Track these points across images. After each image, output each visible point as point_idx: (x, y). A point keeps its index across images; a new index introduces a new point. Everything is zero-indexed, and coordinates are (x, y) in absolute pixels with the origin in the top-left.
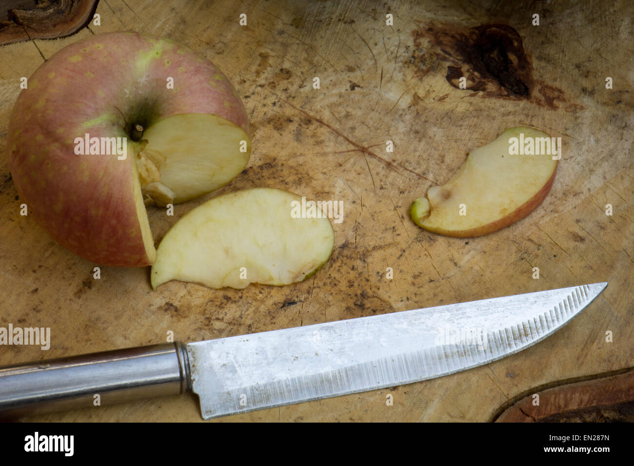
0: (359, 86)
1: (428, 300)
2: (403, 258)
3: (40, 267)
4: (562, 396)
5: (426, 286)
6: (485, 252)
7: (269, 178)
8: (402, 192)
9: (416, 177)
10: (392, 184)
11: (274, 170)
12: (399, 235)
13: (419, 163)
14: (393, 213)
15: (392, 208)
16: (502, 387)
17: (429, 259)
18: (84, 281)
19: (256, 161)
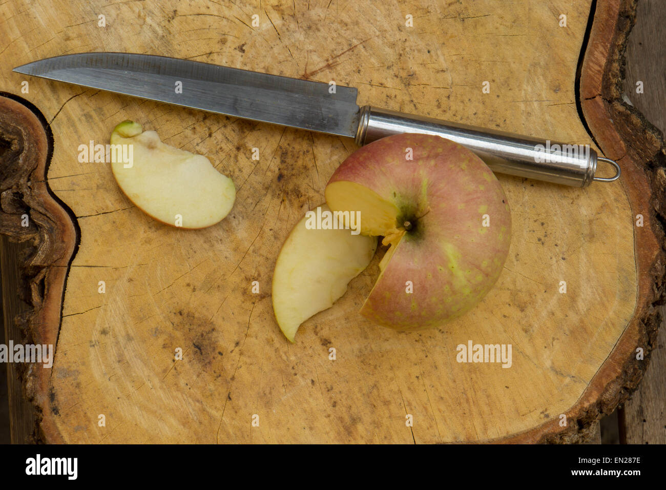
0: (243, 45)
1: (464, 109)
2: (418, 105)
3: (293, 368)
4: (591, 64)
5: (452, 104)
6: (444, 44)
7: (296, 162)
8: (359, 71)
9: (350, 53)
10: (348, 74)
11: (290, 154)
12: (395, 96)
13: (339, 43)
14: (374, 89)
15: (369, 87)
16: (563, 102)
17: (428, 87)
18: (321, 343)
19: (275, 162)
